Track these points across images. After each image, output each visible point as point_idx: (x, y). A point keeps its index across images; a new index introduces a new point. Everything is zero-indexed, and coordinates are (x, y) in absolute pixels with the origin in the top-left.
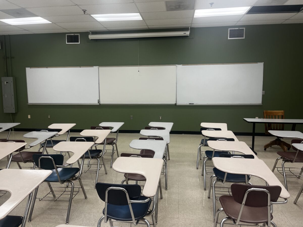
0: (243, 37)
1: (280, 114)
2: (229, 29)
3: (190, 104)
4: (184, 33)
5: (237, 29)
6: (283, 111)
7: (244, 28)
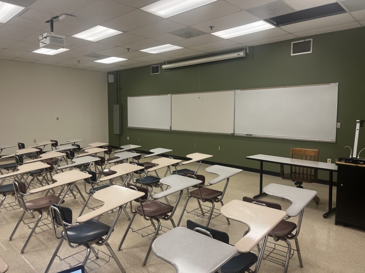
0: (310, 51)
1: (313, 154)
2: (292, 43)
3: (246, 135)
4: (238, 55)
5: (303, 41)
6: (317, 150)
7: (312, 39)
